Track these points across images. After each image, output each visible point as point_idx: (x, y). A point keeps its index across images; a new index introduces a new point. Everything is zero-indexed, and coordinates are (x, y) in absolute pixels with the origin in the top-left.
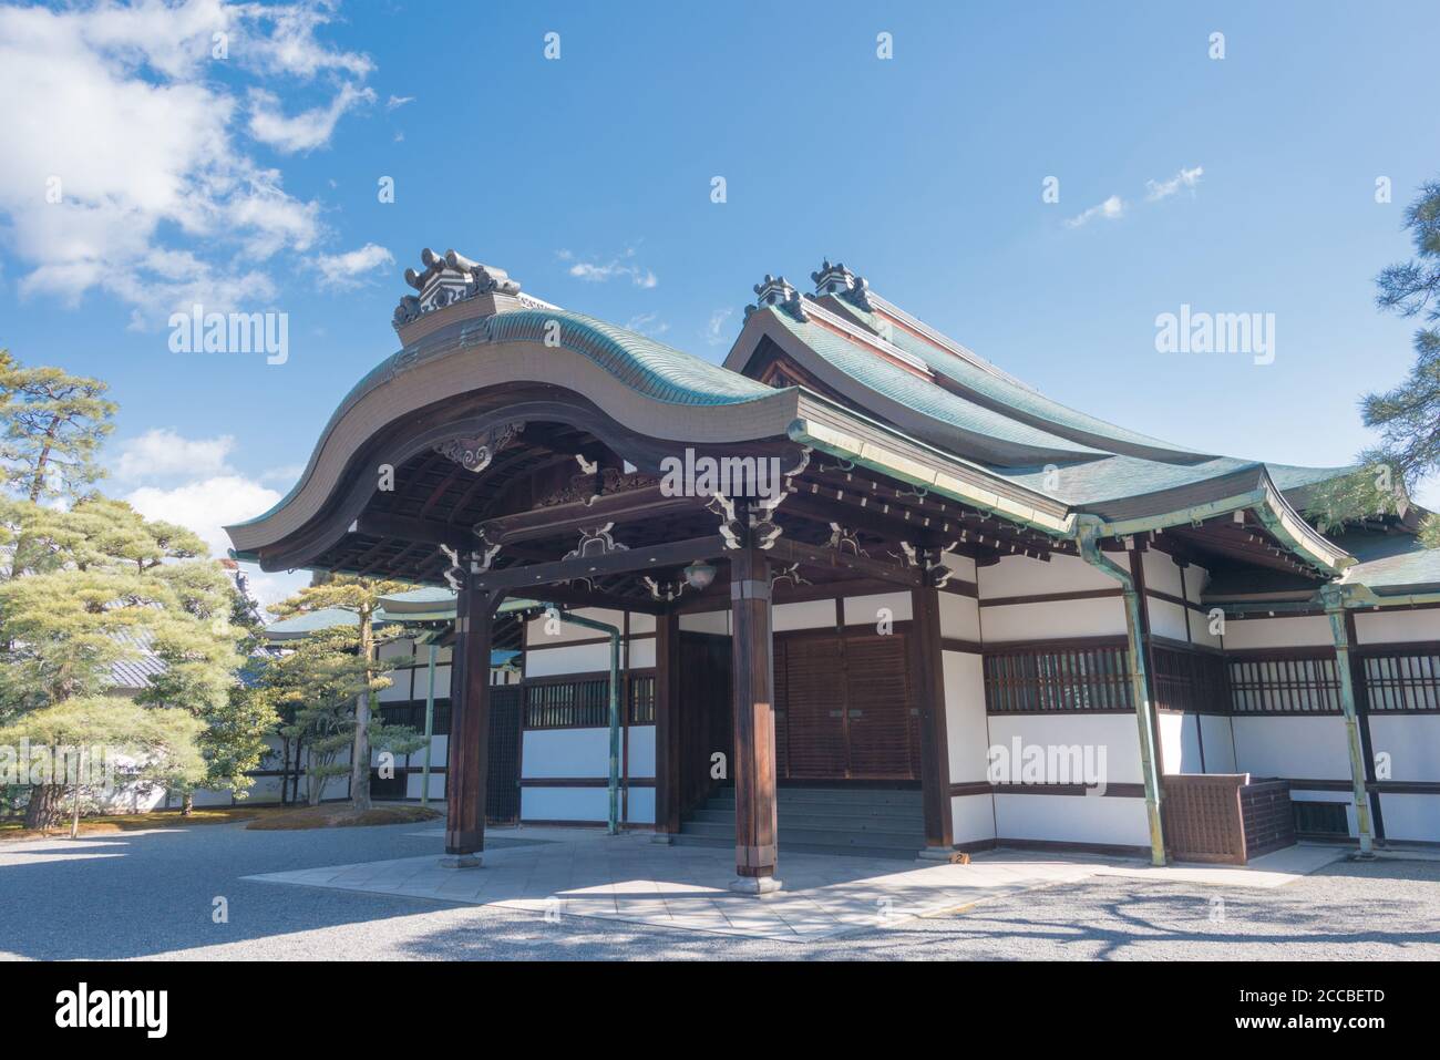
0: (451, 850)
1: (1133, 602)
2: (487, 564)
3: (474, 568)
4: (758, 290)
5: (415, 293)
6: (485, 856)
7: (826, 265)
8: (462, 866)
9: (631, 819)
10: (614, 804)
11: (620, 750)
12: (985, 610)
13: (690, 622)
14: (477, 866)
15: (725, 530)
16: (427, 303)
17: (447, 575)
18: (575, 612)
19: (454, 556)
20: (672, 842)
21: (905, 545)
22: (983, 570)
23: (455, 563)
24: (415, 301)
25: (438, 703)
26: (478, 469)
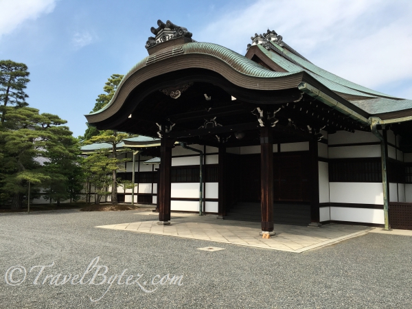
0: (161, 220)
1: (384, 147)
2: (171, 129)
3: (166, 130)
4: (253, 39)
5: (154, 36)
6: (171, 222)
7: (268, 31)
8: (165, 224)
9: (207, 211)
10: (201, 206)
11: (203, 190)
12: (330, 148)
13: (229, 150)
14: (169, 224)
15: (260, 121)
16: (159, 40)
17: (158, 133)
18: (190, 146)
19: (160, 127)
20: (224, 219)
21: (308, 126)
22: (330, 135)
23: (160, 129)
24: (154, 39)
25: (136, 173)
26: (176, 98)
